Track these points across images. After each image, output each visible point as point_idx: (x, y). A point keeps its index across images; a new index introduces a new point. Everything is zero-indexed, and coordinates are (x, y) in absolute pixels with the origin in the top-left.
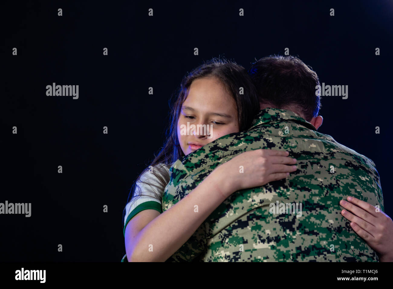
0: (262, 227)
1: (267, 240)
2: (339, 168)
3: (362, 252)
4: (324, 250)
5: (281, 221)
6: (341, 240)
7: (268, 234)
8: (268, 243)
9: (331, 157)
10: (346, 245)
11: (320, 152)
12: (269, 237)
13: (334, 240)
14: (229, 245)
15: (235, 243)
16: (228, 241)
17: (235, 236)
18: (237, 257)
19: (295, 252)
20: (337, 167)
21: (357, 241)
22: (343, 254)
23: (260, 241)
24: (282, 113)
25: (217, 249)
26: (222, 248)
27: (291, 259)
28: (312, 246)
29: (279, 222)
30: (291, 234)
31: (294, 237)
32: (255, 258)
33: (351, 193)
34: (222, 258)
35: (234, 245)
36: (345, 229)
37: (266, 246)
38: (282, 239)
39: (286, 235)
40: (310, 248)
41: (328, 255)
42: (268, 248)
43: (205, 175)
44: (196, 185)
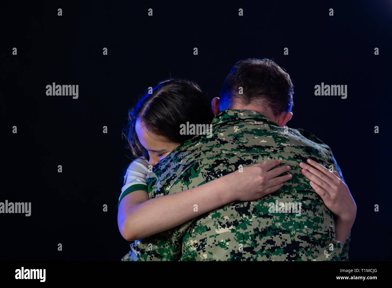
0: (221, 214)
1: (226, 225)
2: (287, 160)
3: (316, 231)
4: (279, 231)
5: (237, 207)
6: (294, 221)
7: (227, 220)
8: (228, 227)
9: (281, 150)
10: (299, 225)
11: (271, 146)
12: (228, 222)
13: (287, 222)
14: (196, 234)
15: (200, 232)
16: (194, 231)
17: (200, 226)
18: (204, 243)
19: (253, 233)
20: (286, 159)
21: (310, 221)
22: (297, 233)
23: (221, 226)
24: (241, 113)
25: (187, 239)
26: (190, 238)
27: (250, 239)
28: (268, 227)
29: (235, 208)
30: (247, 218)
31: (251, 220)
32: (218, 242)
33: (300, 181)
34: (192, 246)
35: (199, 233)
37: (227, 230)
38: (240, 223)
39: (242, 219)
40: (267, 229)
41: (283, 235)
42: (229, 232)
43: (171, 179)
44: (164, 189)
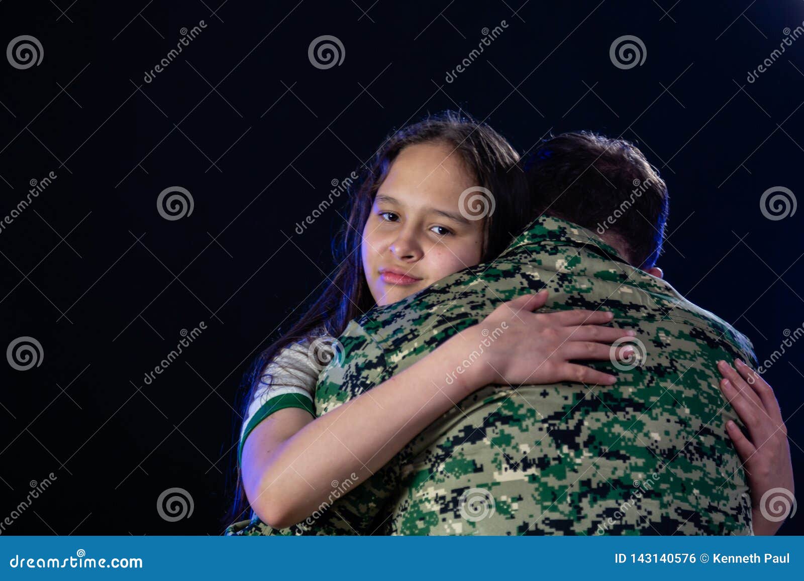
0: (513, 438)
1: (521, 465)
2: (676, 338)
3: (715, 504)
5: (552, 428)
6: (674, 476)
7: (525, 452)
8: (524, 469)
9: (662, 316)
10: (682, 485)
11: (642, 304)
12: (526, 458)
14: (445, 475)
15: (458, 472)
16: (443, 468)
17: (459, 458)
18: (459, 498)
19: (576, 488)
20: (673, 336)
21: (707, 482)
22: (675, 501)
23: (508, 466)
24: (573, 230)
27: (567, 502)
28: (614, 480)
29: (548, 429)
30: (572, 454)
31: (578, 461)
32: (495, 499)
33: (700, 387)
34: (429, 501)
35: (455, 474)
36: (683, 455)
37: (520, 475)
38: (553, 463)
39: (561, 455)
40: (609, 484)
41: (644, 500)
42: (524, 479)
43: (405, 339)
44: (386, 358)
